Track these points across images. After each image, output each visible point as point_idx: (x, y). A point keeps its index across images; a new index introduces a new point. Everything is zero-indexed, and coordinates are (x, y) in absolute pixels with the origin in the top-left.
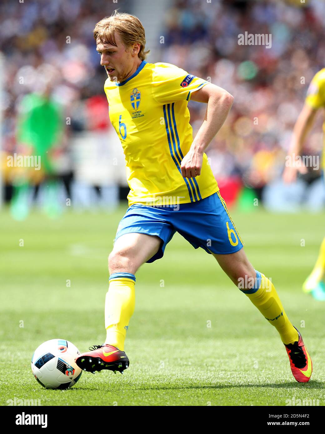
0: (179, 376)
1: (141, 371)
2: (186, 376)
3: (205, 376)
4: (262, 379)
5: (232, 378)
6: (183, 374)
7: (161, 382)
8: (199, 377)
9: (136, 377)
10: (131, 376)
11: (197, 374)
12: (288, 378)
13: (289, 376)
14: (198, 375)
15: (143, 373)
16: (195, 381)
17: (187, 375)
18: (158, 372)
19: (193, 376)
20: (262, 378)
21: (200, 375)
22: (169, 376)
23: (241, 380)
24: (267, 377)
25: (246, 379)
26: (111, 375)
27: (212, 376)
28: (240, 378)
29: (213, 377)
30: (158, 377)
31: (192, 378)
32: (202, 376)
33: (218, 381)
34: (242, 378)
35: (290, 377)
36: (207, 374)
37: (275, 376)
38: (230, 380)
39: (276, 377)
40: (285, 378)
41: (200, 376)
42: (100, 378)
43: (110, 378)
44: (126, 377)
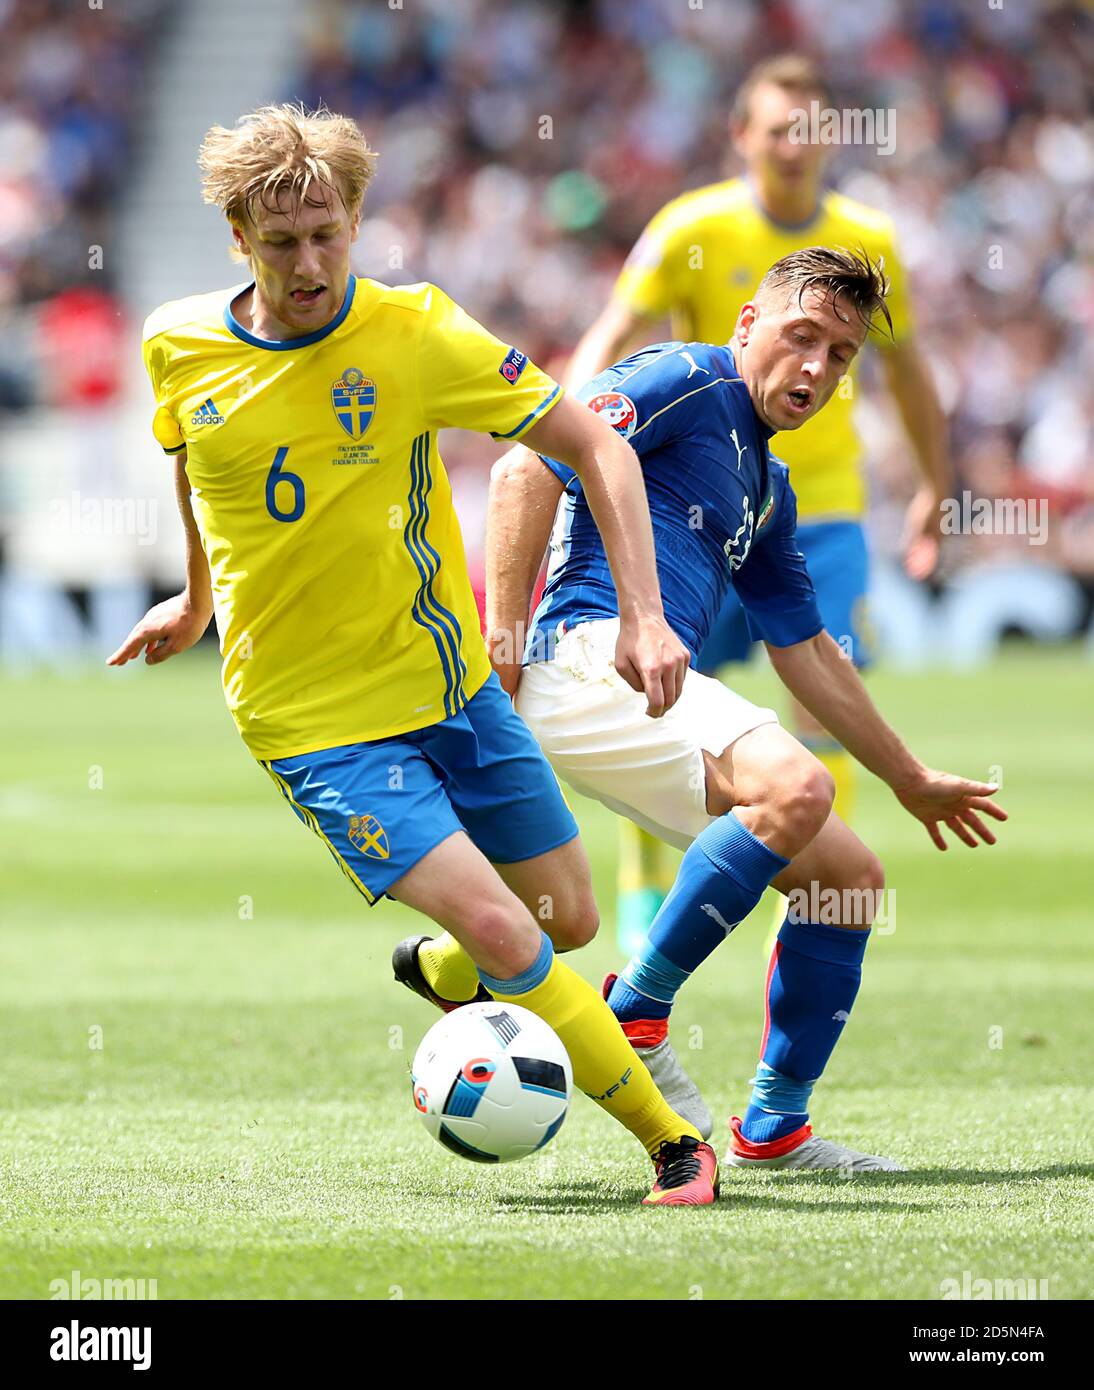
0: (357, 1221)
1: (232, 1207)
2: (381, 1223)
3: (446, 1222)
4: (637, 1228)
5: (536, 1225)
6: (372, 1216)
7: (299, 1241)
8: (424, 1224)
9: (216, 1227)
10: (200, 1222)
11: (420, 1213)
12: (721, 1226)
13: (726, 1220)
14: (422, 1219)
15: (241, 1212)
16: (414, 1239)
17: (385, 1217)
18: (289, 1210)
19: (407, 1222)
20: (635, 1226)
21: (429, 1216)
22: (326, 1222)
23: (564, 1234)
24: (653, 1222)
25: (583, 1230)
26: (133, 1218)
27: (468, 1220)
28: (563, 1226)
29: (473, 1222)
30: (291, 1224)
31: (401, 1227)
32: (435, 1220)
33: (489, 1235)
34: (567, 1227)
35: (727, 1222)
36: (452, 1213)
37: (679, 1219)
38: (528, 1234)
39: (681, 1222)
40: (712, 1225)
41: (430, 1221)
42: (96, 1231)
43: (128, 1228)
44: (182, 1226)
